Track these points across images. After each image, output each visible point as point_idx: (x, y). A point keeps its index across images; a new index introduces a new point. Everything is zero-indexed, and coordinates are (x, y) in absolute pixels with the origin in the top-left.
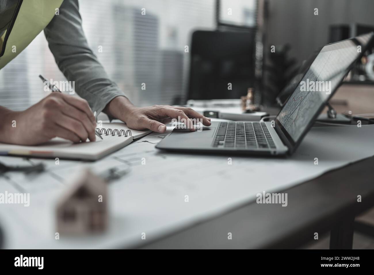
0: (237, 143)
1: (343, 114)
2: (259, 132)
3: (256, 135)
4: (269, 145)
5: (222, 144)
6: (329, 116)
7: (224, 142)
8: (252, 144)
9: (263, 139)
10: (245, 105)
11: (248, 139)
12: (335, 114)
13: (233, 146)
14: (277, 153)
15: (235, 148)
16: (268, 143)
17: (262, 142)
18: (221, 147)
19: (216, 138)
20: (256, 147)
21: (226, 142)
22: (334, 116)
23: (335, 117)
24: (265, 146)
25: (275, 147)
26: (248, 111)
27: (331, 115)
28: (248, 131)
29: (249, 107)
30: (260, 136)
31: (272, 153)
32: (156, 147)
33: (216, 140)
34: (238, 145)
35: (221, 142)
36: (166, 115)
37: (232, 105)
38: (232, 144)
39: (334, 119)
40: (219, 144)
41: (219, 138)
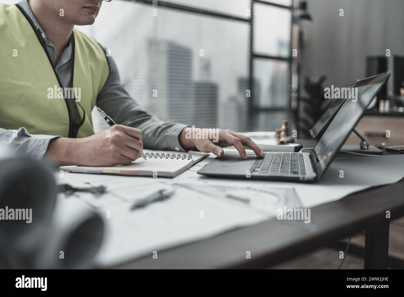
0: (271, 170)
1: (376, 146)
2: (294, 161)
3: (291, 164)
4: (300, 172)
5: (257, 171)
6: (362, 148)
7: (259, 169)
8: (284, 172)
9: (296, 167)
10: (279, 137)
11: (283, 167)
12: (368, 146)
13: (267, 173)
14: (306, 179)
15: (268, 175)
16: (299, 170)
17: (294, 169)
18: (255, 174)
19: (253, 166)
20: (288, 173)
21: (261, 169)
22: (366, 147)
23: (367, 149)
24: (295, 173)
25: (305, 174)
26: (282, 143)
27: (364, 147)
28: (284, 160)
29: (283, 139)
30: (294, 164)
31: (301, 179)
32: (198, 173)
33: (252, 168)
34: (271, 172)
35: (256, 169)
36: (225, 140)
37: (266, 137)
38: (266, 171)
39: (367, 150)
40: (254, 171)
41: (255, 166)
